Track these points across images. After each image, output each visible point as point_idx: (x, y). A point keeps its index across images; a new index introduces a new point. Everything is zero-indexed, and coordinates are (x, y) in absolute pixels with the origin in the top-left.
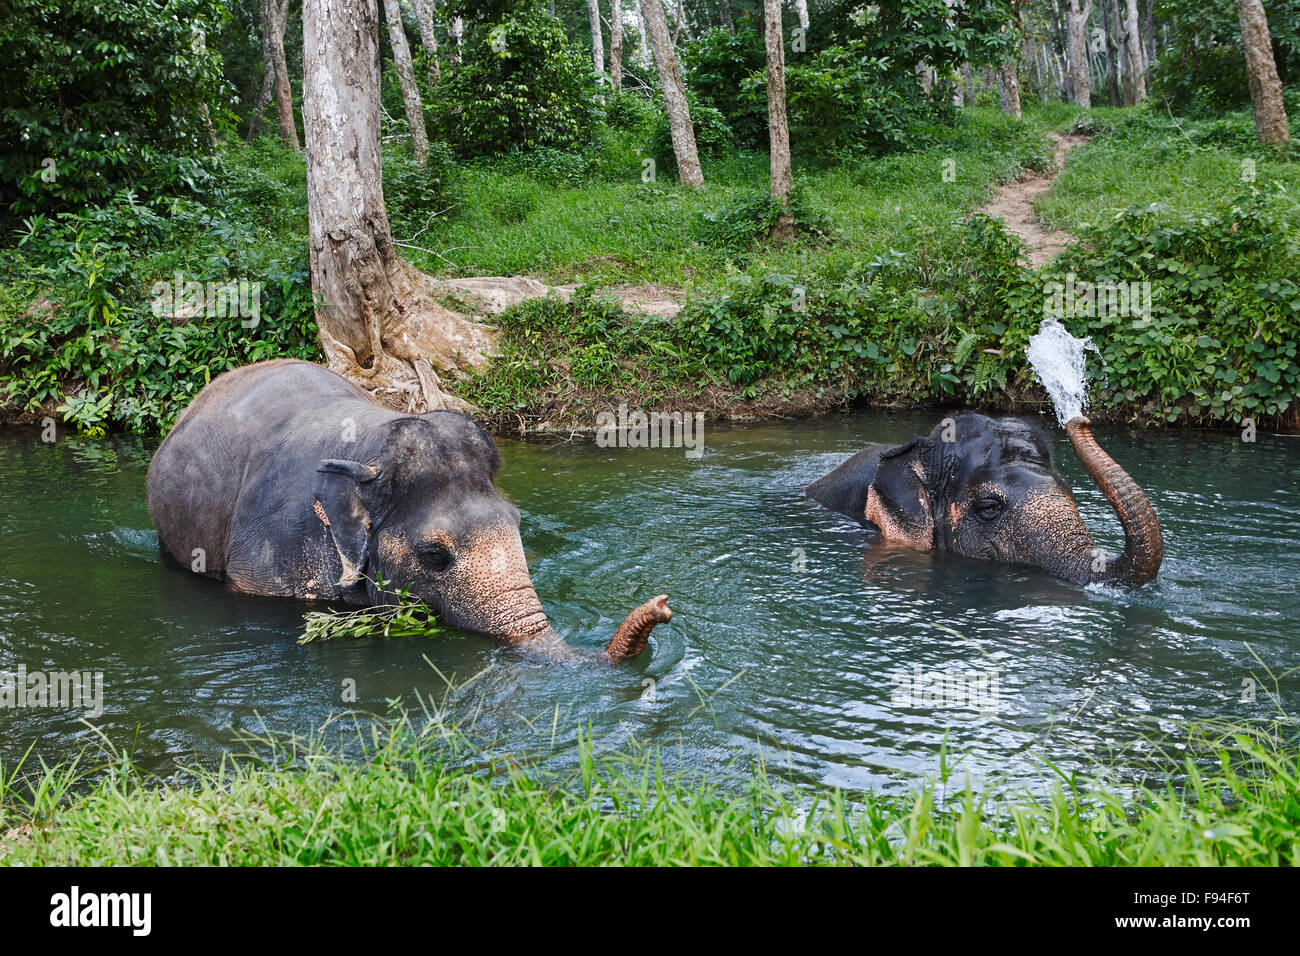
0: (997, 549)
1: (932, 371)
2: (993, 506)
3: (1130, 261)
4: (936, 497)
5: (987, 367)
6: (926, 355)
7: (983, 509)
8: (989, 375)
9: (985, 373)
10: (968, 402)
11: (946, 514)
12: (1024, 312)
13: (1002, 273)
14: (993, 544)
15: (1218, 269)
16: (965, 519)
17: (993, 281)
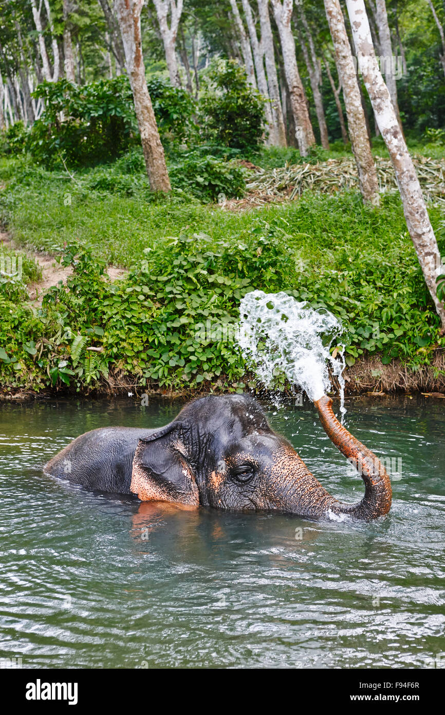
0: (255, 504)
1: (51, 368)
2: (247, 471)
3: (191, 275)
4: (197, 468)
5: (93, 361)
6: (45, 355)
7: (240, 474)
8: (95, 368)
9: (92, 366)
10: (78, 390)
11: (208, 480)
12: (118, 317)
13: (96, 287)
14: (252, 501)
15: (249, 280)
16: (225, 483)
17: (88, 293)
